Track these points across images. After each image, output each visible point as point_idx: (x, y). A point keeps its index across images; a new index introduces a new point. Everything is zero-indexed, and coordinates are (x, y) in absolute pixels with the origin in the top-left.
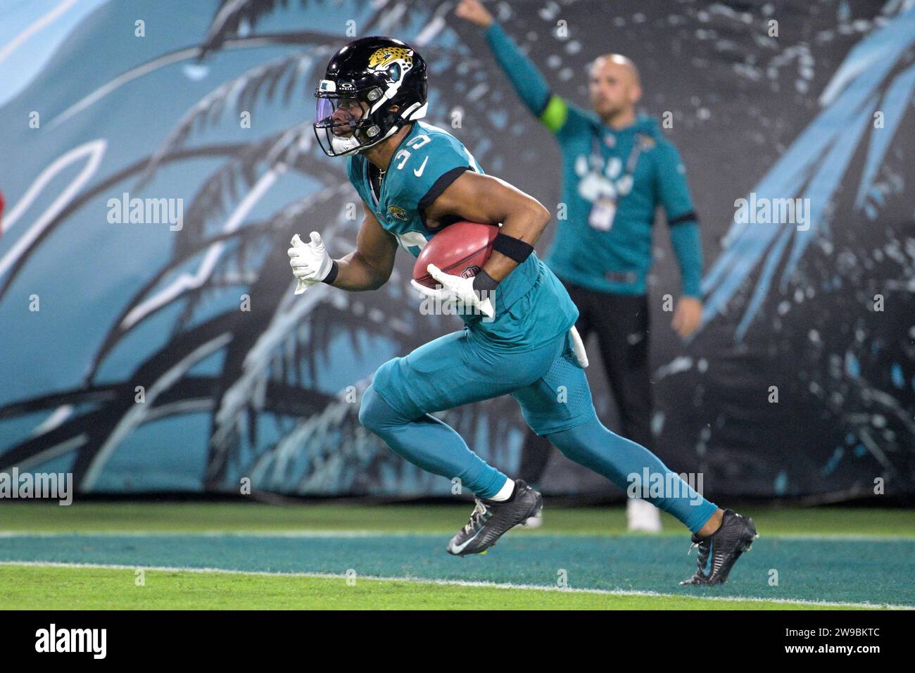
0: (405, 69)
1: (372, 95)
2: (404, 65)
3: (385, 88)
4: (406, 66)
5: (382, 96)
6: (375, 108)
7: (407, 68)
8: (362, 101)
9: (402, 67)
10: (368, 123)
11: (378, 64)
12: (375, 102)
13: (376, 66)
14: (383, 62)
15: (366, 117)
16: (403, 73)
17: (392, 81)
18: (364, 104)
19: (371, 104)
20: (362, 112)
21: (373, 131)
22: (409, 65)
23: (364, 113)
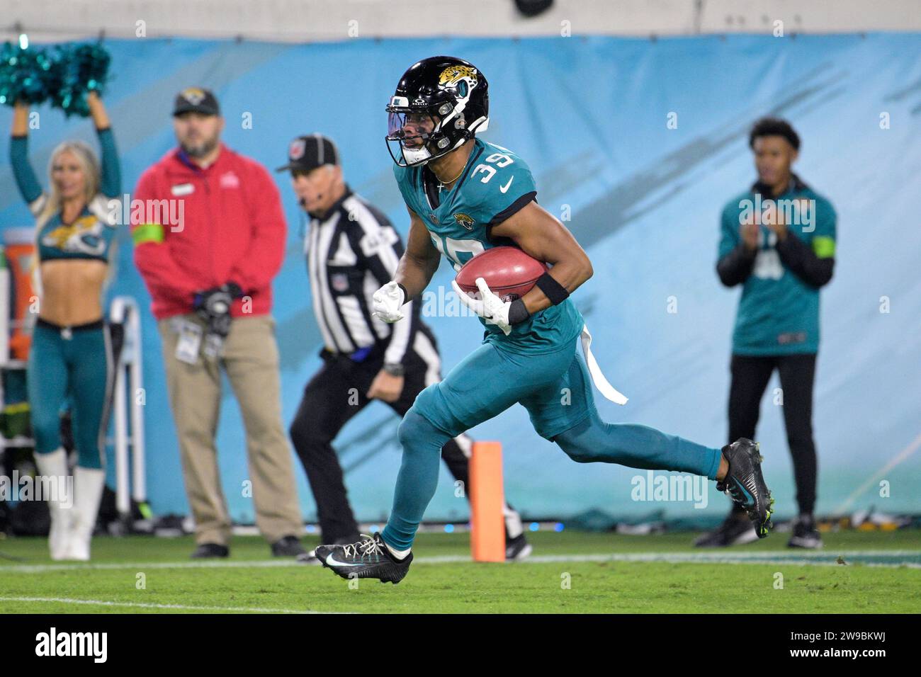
0: (471, 86)
1: (443, 110)
2: (470, 82)
3: (455, 103)
4: (472, 83)
5: (452, 111)
6: (446, 121)
7: (473, 85)
8: (434, 115)
9: (469, 84)
10: (439, 136)
11: (447, 82)
12: (446, 116)
13: (446, 83)
14: (452, 79)
15: (437, 130)
16: (470, 89)
17: (460, 96)
18: (435, 118)
19: (442, 117)
20: (433, 125)
21: (443, 143)
22: (475, 82)
23: (435, 126)
